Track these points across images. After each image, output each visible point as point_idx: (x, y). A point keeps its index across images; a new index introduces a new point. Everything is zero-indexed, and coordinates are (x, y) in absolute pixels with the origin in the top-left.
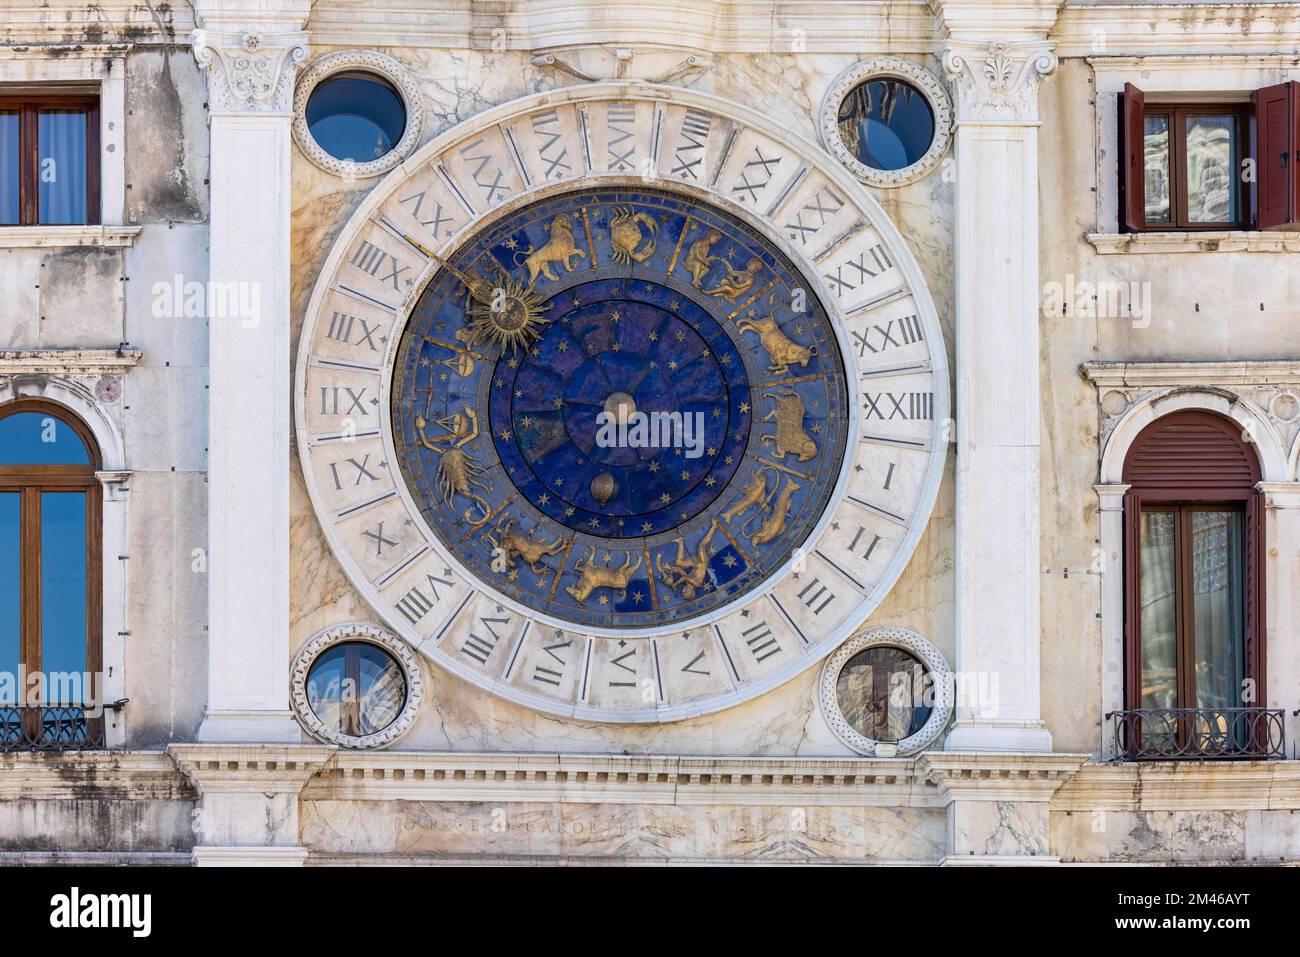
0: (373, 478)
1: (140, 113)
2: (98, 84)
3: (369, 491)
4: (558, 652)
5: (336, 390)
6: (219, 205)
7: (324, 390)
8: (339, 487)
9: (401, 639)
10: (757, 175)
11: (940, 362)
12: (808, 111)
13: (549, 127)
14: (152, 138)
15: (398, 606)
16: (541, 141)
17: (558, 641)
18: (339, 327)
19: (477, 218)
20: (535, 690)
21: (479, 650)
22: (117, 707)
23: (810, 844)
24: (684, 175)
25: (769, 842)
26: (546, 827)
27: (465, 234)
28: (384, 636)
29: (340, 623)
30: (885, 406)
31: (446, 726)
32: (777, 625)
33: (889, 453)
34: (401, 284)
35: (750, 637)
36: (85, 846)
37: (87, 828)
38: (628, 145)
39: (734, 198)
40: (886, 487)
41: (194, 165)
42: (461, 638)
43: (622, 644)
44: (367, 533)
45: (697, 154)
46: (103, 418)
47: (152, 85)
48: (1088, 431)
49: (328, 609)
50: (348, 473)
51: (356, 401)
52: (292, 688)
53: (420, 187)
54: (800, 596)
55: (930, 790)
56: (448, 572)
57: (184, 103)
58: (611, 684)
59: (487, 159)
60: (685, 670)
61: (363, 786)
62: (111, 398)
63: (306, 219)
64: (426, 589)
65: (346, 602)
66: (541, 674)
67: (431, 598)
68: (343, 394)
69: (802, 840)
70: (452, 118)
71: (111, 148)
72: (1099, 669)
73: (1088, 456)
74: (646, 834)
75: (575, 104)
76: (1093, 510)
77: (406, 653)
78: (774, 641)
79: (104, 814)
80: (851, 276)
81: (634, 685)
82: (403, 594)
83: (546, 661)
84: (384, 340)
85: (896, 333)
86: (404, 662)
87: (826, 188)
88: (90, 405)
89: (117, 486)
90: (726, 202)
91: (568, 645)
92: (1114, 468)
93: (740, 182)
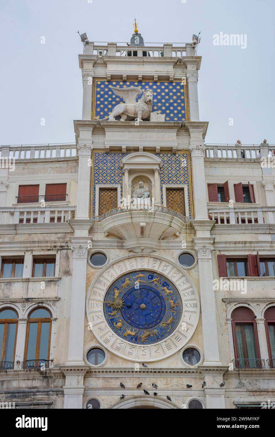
0: (100, 319)
1: (62, 259)
2: (55, 255)
3: (99, 321)
4: (133, 349)
5: (94, 304)
6: (74, 273)
7: (92, 304)
8: (94, 320)
9: (104, 347)
10: (165, 268)
11: (198, 298)
12: (173, 258)
13: (130, 261)
14: (64, 263)
15: (104, 341)
16: (129, 263)
17: (132, 347)
18: (95, 293)
19: (118, 275)
20: (128, 356)
21: (118, 349)
22: (52, 361)
23: (179, 385)
24: (153, 268)
25: (172, 385)
26: (130, 382)
27: (116, 278)
28: (101, 346)
29: (93, 344)
30: (189, 305)
31: (112, 363)
32: (171, 344)
33: (190, 314)
34: (105, 286)
35: (166, 346)
36: (44, 388)
37: (45, 384)
38: (144, 263)
39: (162, 272)
40: (190, 319)
41: (71, 267)
42: (115, 347)
43: (144, 347)
44: (99, 328)
45: (155, 265)
46: (53, 309)
47: (64, 255)
48: (224, 310)
49: (92, 342)
50: (95, 318)
51: (97, 305)
52: (84, 356)
53: (109, 270)
54: (175, 339)
55: (200, 374)
56: (113, 335)
57: (70, 257)
58: (142, 355)
59: (120, 266)
60: (155, 352)
61: (96, 375)
62: (55, 306)
63: (89, 276)
64: (109, 338)
65: (95, 340)
66: (129, 353)
67: (110, 339)
68: (95, 304)
69: (178, 384)
70: (114, 259)
71: (57, 265)
72: (230, 352)
73: (225, 314)
74: (149, 383)
75: (135, 257)
76: (226, 324)
77: (105, 349)
78: (171, 347)
79: (48, 381)
80: (182, 284)
81: (146, 355)
82: (105, 339)
83: (130, 351)
84: (102, 295)
85: (190, 293)
86: (104, 351)
87: (177, 270)
88: (51, 307)
89: (54, 321)
90: (160, 272)
91: (134, 348)
92: (229, 317)
93: (162, 269)
